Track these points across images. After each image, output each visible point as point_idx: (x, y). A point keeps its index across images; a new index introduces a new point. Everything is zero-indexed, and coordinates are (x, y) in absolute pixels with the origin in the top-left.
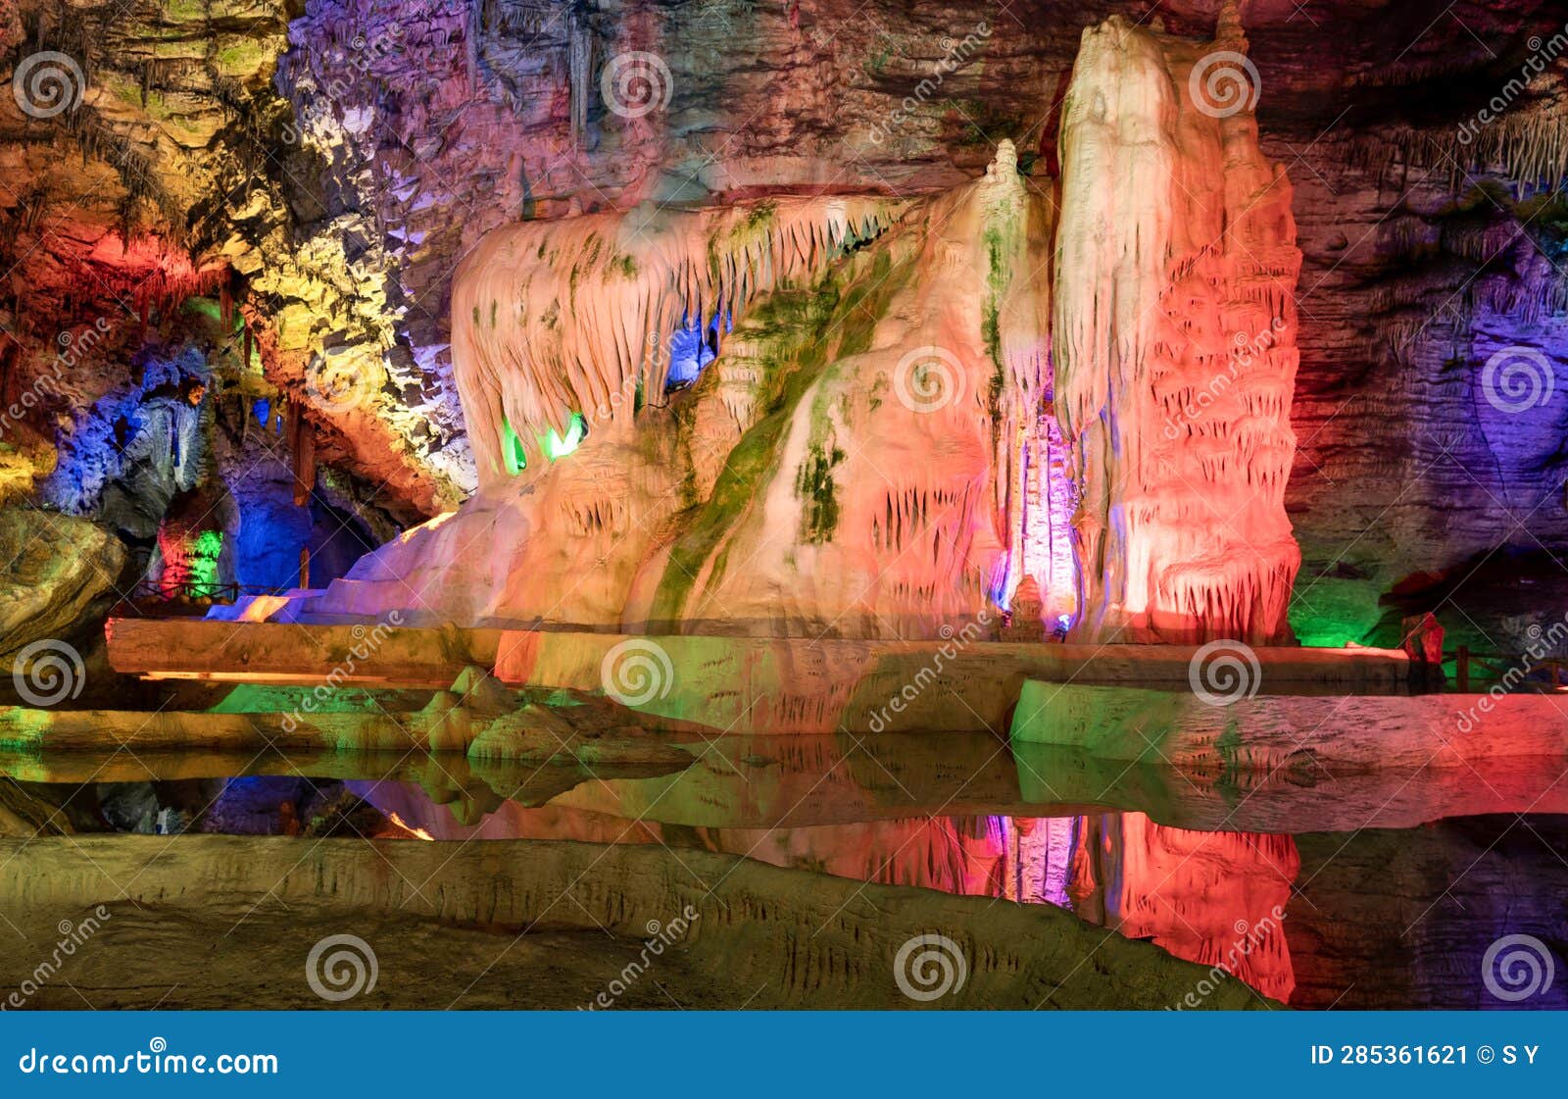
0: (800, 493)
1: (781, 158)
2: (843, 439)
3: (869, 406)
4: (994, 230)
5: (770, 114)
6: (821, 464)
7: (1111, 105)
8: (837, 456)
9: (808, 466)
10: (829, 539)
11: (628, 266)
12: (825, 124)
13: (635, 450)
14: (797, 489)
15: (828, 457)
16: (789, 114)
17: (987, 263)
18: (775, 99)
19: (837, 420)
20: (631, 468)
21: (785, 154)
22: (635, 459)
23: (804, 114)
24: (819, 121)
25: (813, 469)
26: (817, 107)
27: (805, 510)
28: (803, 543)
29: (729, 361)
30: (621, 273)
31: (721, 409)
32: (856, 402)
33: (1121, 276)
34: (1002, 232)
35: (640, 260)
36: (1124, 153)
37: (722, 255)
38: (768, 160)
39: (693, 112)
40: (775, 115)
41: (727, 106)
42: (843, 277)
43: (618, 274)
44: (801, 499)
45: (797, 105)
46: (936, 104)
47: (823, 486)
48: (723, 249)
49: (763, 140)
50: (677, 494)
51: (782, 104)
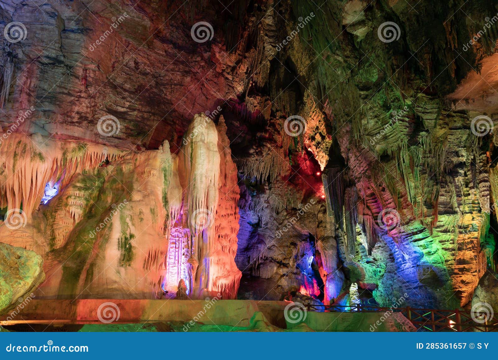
0: (120, 248)
1: (76, 127)
2: (133, 230)
3: (139, 220)
4: (165, 168)
5: (72, 111)
6: (126, 239)
7: (206, 138)
8: (132, 236)
9: (122, 239)
10: (130, 265)
11: (41, 157)
12: (89, 119)
13: (34, 227)
14: (119, 247)
15: (128, 236)
16: (78, 113)
17: (163, 177)
18: (74, 106)
19: (130, 224)
20: (33, 234)
21: (78, 126)
22: (35, 230)
23: (83, 114)
24: (88, 118)
25: (124, 240)
26: (87, 113)
27: (121, 255)
28: (120, 266)
29: (73, 197)
30: (39, 159)
31: (67, 214)
32: (135, 218)
33: (210, 189)
34: (167, 168)
35: (44, 154)
36: (211, 153)
37: (69, 158)
38: (72, 127)
39: (46, 103)
40: (73, 112)
41: (58, 104)
42: (104, 172)
43: (38, 159)
44: (120, 251)
45: (81, 110)
46: (125, 121)
47: (128, 246)
48: (69, 156)
49: (69, 119)
50: (48, 245)
51: (76, 109)
